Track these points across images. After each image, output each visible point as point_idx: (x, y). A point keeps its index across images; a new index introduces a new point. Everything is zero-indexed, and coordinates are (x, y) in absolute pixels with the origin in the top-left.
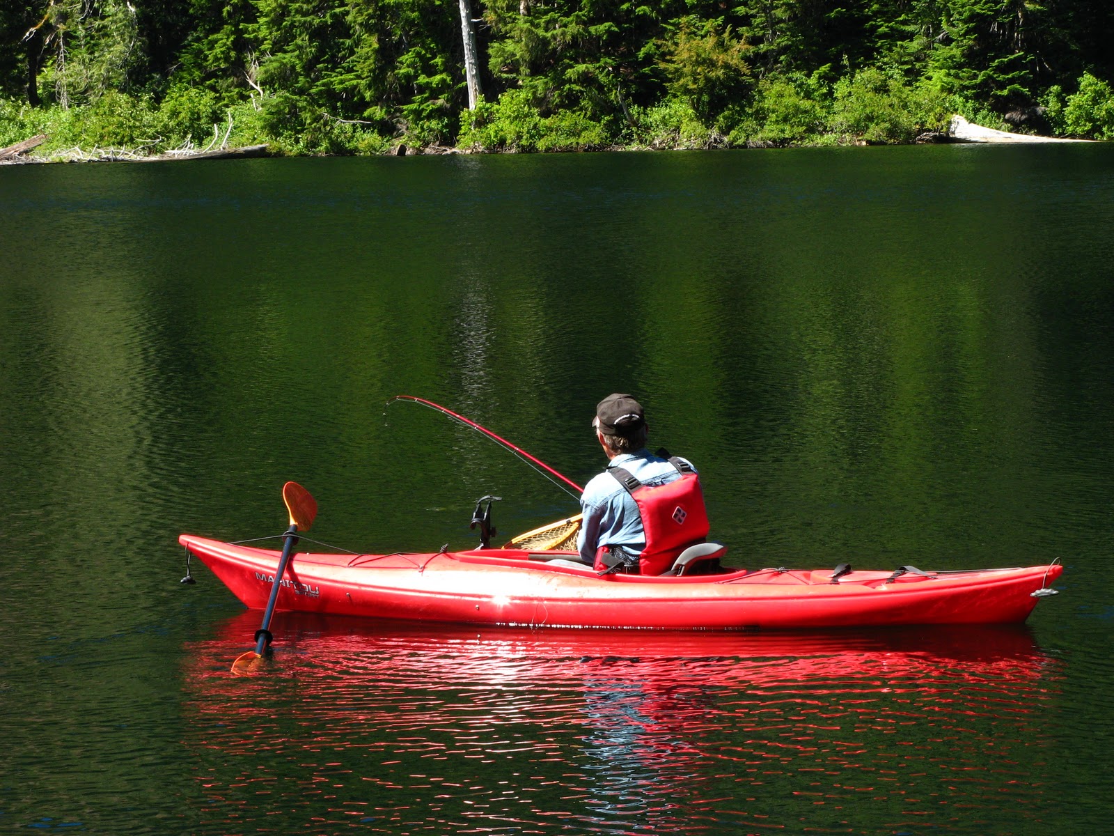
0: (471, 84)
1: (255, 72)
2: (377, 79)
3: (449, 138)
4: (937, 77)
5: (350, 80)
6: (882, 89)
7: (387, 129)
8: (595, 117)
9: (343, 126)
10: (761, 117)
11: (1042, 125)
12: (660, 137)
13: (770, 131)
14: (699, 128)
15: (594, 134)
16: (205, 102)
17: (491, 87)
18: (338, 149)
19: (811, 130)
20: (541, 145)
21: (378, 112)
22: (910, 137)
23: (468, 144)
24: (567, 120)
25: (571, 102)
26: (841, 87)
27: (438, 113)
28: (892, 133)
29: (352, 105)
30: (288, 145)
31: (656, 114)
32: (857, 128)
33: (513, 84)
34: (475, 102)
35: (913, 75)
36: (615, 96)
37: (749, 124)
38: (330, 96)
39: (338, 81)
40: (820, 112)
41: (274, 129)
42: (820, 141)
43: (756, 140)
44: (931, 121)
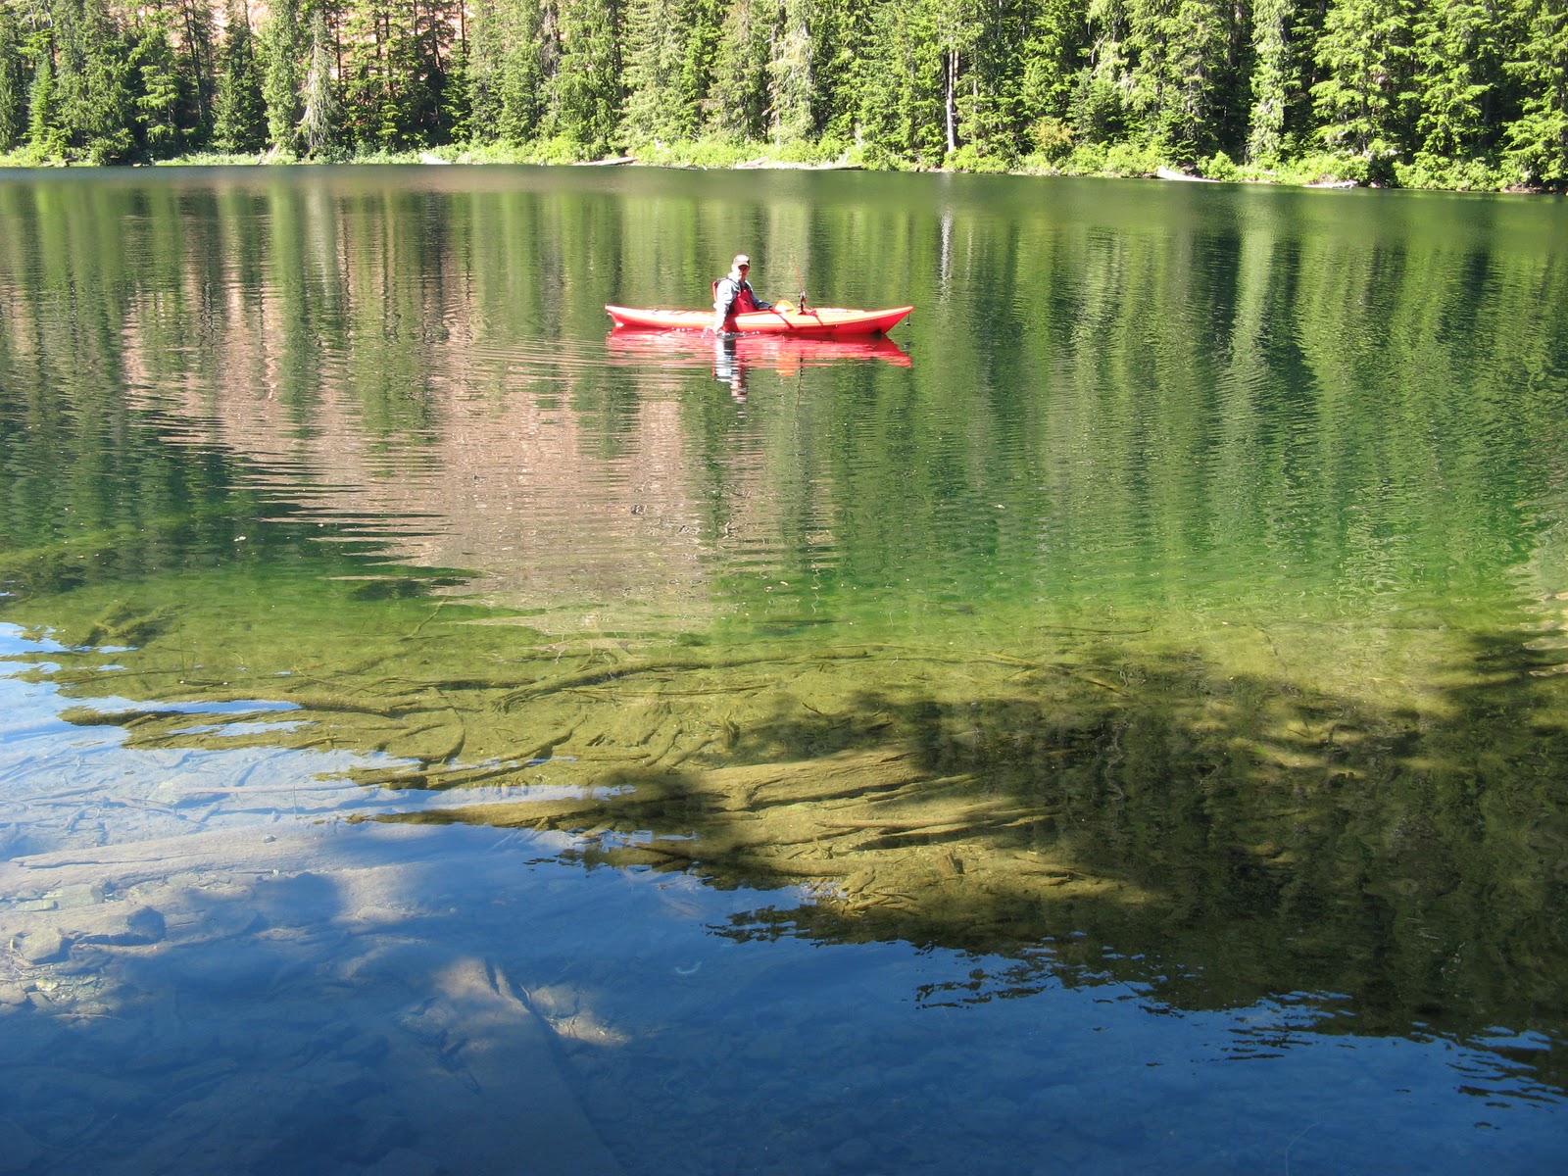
0: (950, 142)
1: (860, 132)
2: (911, 136)
3: (939, 166)
4: (1153, 149)
5: (898, 138)
6: (1129, 153)
7: (913, 160)
8: (1002, 159)
9: (894, 157)
10: (1075, 162)
11: (1197, 173)
12: (1030, 170)
13: (1078, 169)
14: (1048, 164)
15: (1002, 166)
16: (837, 145)
17: (959, 143)
18: (894, 169)
19: (1096, 169)
20: (978, 170)
21: (909, 152)
22: (1140, 176)
23: (948, 168)
24: (991, 159)
25: (993, 151)
26: (1111, 151)
27: (936, 154)
28: (1133, 172)
29: (898, 148)
30: (872, 166)
31: (1028, 159)
32: (1116, 170)
33: (969, 142)
34: (952, 148)
35: (1143, 147)
36: (1012, 150)
37: (1069, 166)
38: (890, 145)
39: (894, 138)
40: (1101, 161)
41: (866, 159)
42: (1098, 175)
43: (1072, 173)
44: (1149, 169)
